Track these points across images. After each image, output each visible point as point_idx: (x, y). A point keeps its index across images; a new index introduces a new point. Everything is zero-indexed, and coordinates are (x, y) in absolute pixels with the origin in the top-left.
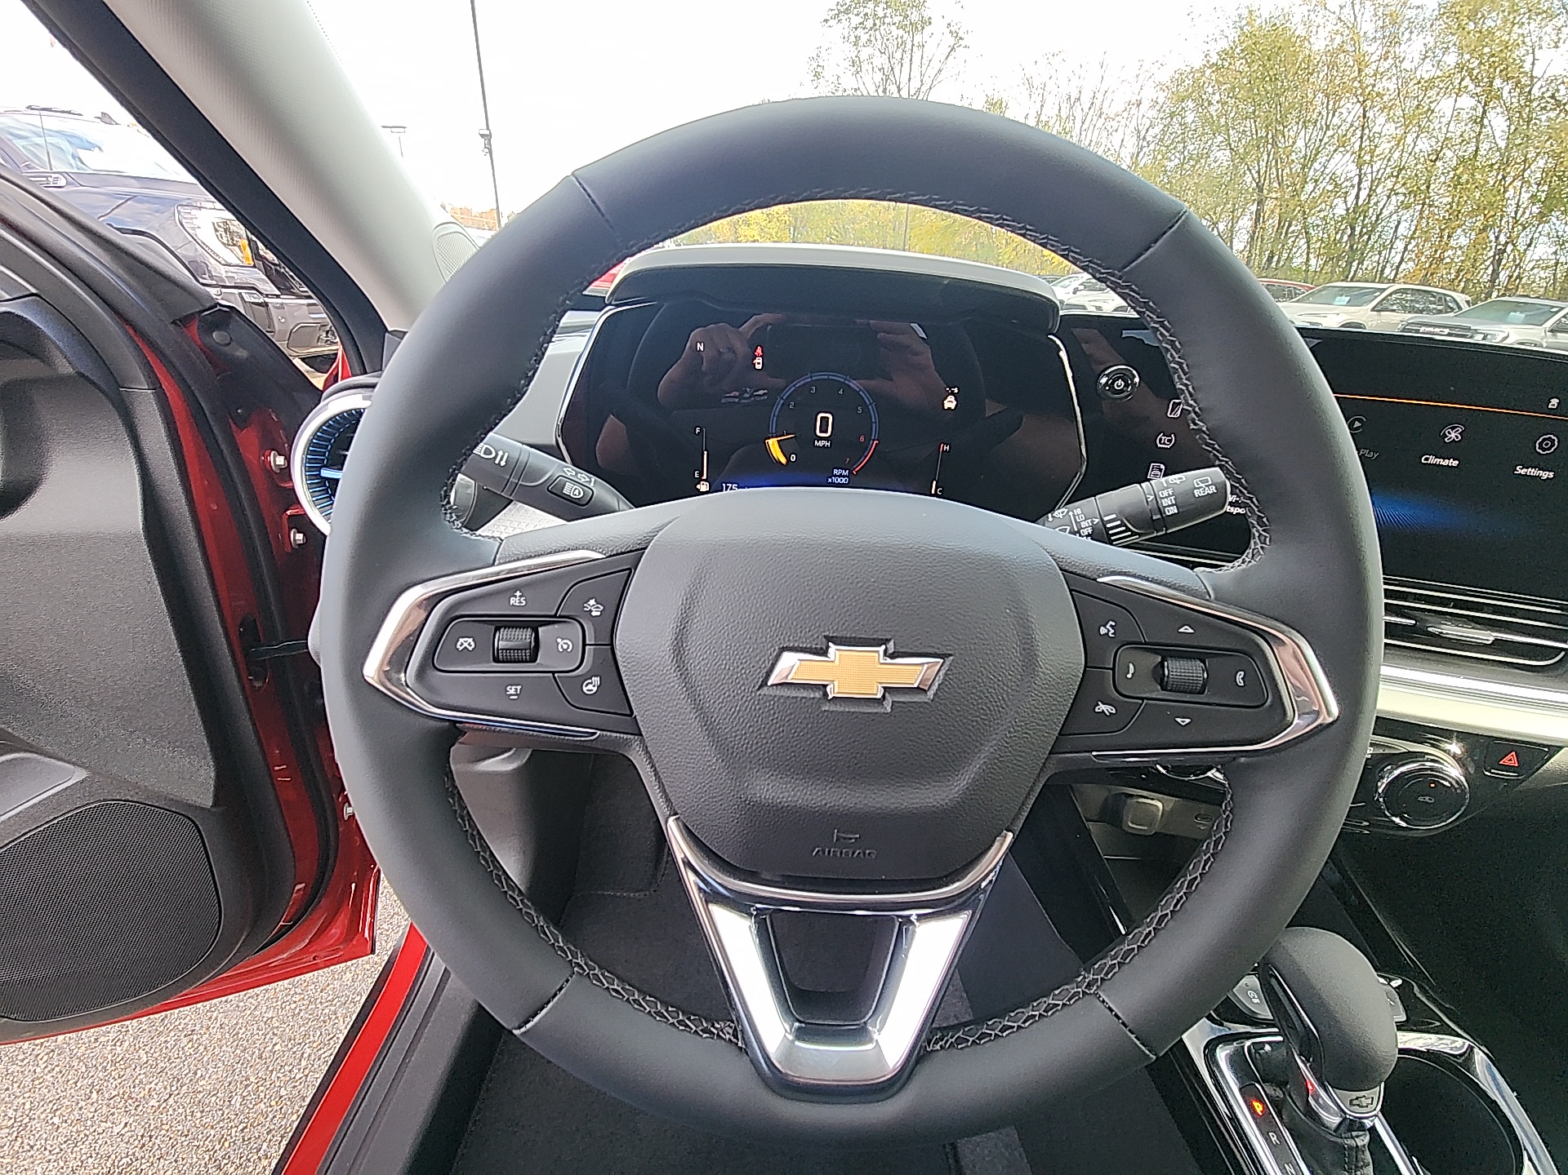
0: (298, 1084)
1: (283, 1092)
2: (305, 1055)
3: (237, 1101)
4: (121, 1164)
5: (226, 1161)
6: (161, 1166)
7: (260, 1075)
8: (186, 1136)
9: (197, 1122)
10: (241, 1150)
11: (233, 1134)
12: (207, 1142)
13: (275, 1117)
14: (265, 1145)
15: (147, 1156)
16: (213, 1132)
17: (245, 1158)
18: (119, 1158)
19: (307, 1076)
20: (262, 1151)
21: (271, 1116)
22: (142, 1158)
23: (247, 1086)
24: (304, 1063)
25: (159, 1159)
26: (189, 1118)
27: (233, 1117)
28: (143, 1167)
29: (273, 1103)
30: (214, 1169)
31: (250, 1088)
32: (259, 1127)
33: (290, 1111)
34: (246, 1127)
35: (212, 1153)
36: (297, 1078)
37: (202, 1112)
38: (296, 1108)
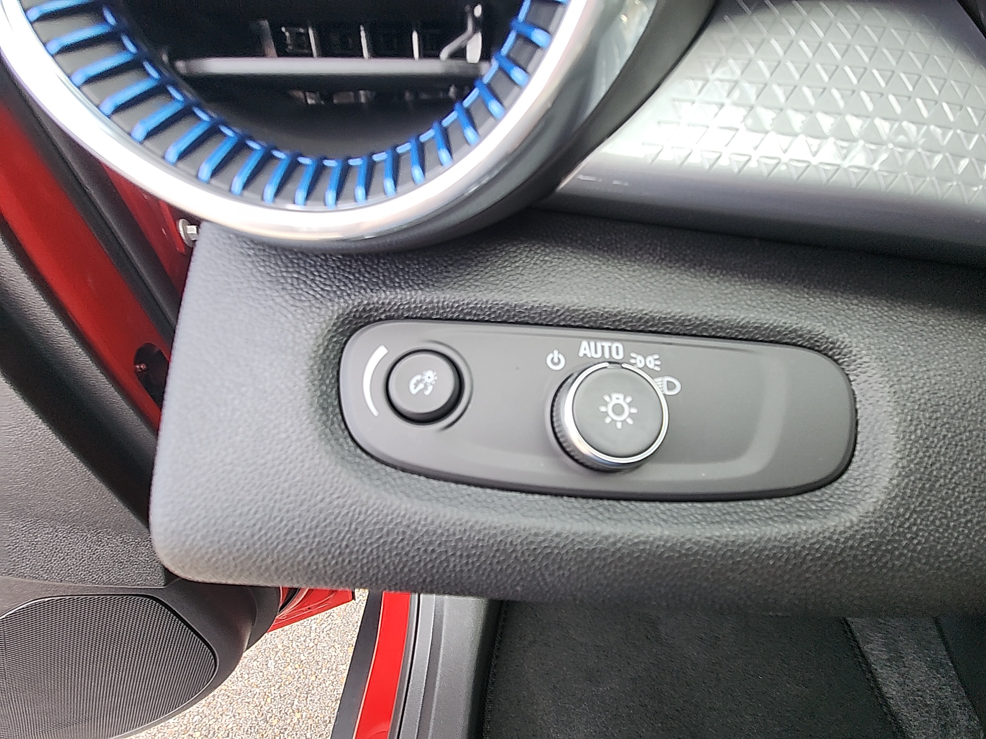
0: (311, 651)
1: (302, 658)
2: (313, 628)
3: (271, 664)
4: (194, 721)
5: (270, 715)
6: (223, 721)
7: (284, 644)
8: (240, 694)
9: (246, 682)
10: (280, 705)
11: (273, 692)
12: (255, 699)
13: (300, 677)
14: (296, 700)
15: (213, 714)
16: (258, 690)
17: (283, 712)
18: (192, 716)
19: (317, 645)
20: (294, 706)
21: (297, 677)
22: (210, 715)
23: (277, 652)
24: (313, 635)
25: (221, 715)
26: (240, 679)
27: (270, 678)
28: (211, 722)
29: (297, 666)
30: (262, 722)
31: (279, 654)
32: (290, 686)
33: (309, 673)
34: (281, 686)
35: (259, 708)
36: (310, 646)
37: (248, 674)
38: (314, 670)
